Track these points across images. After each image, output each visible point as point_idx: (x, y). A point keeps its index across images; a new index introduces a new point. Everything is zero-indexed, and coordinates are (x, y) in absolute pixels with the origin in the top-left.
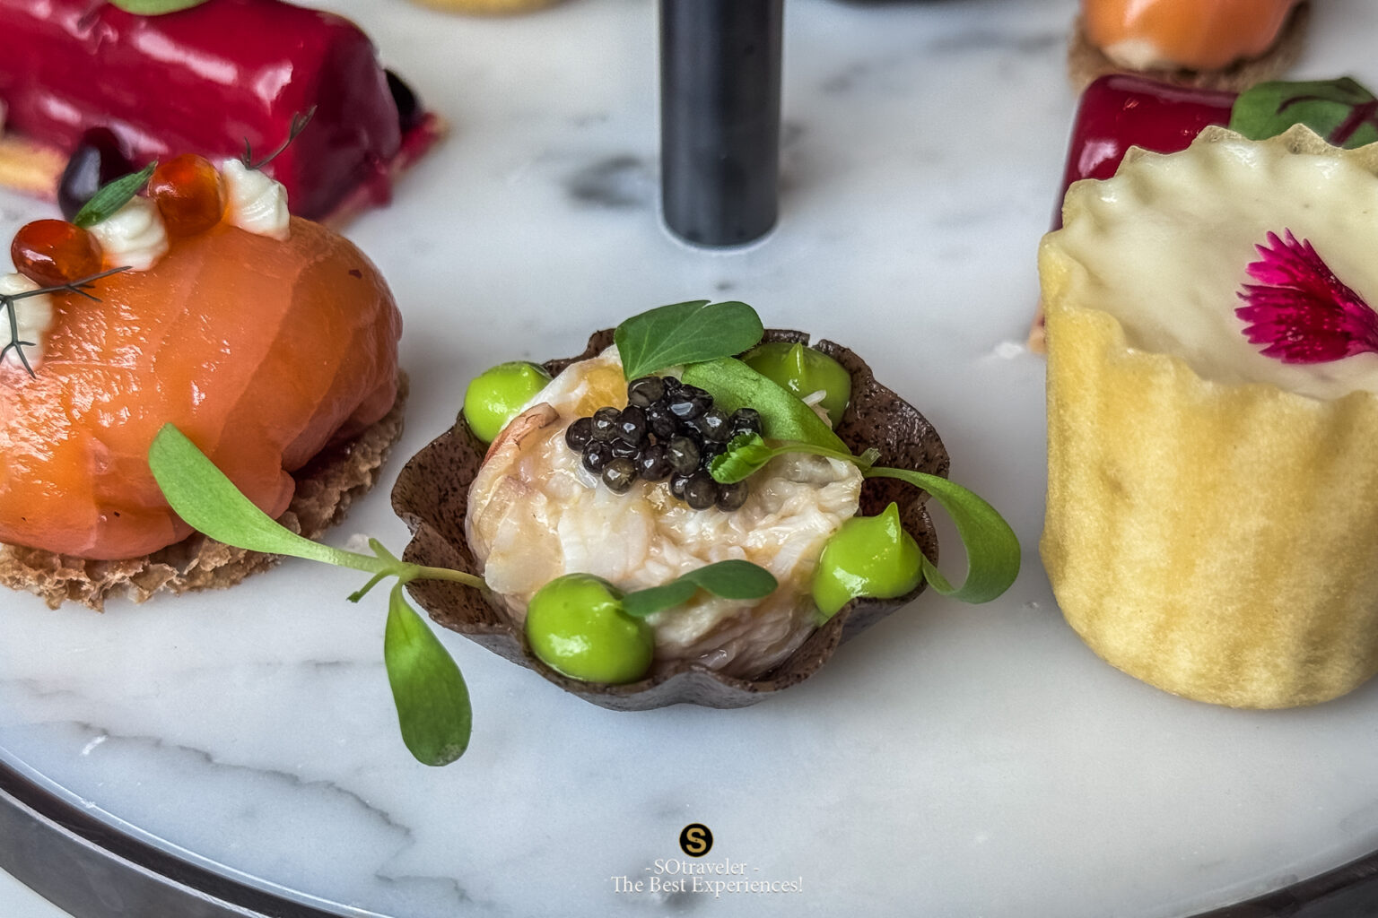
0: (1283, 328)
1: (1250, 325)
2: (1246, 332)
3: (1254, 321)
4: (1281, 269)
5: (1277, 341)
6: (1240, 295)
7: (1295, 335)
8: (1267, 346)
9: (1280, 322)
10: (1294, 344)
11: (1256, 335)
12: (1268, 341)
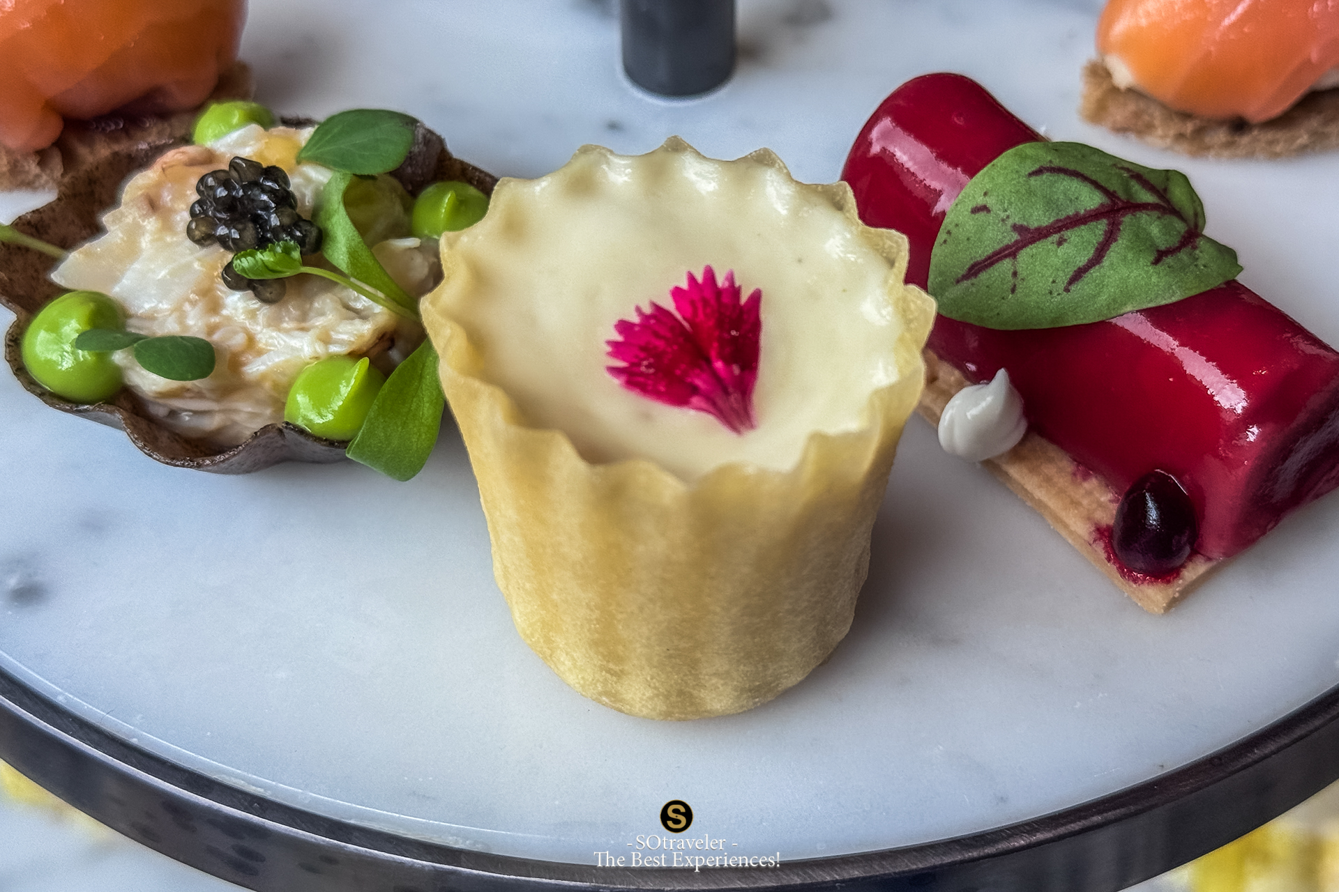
0: (642, 355)
1: (619, 338)
2: (609, 343)
3: (626, 337)
4: (693, 303)
5: (632, 365)
6: (638, 310)
7: (648, 367)
8: (621, 364)
9: (644, 349)
10: (642, 374)
11: (617, 349)
12: (624, 360)
